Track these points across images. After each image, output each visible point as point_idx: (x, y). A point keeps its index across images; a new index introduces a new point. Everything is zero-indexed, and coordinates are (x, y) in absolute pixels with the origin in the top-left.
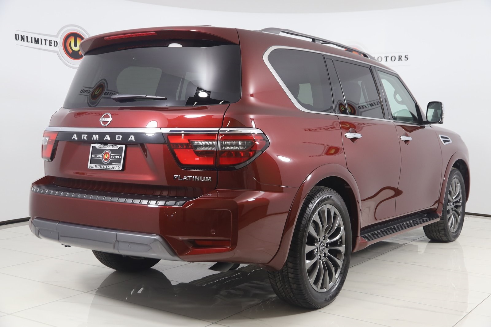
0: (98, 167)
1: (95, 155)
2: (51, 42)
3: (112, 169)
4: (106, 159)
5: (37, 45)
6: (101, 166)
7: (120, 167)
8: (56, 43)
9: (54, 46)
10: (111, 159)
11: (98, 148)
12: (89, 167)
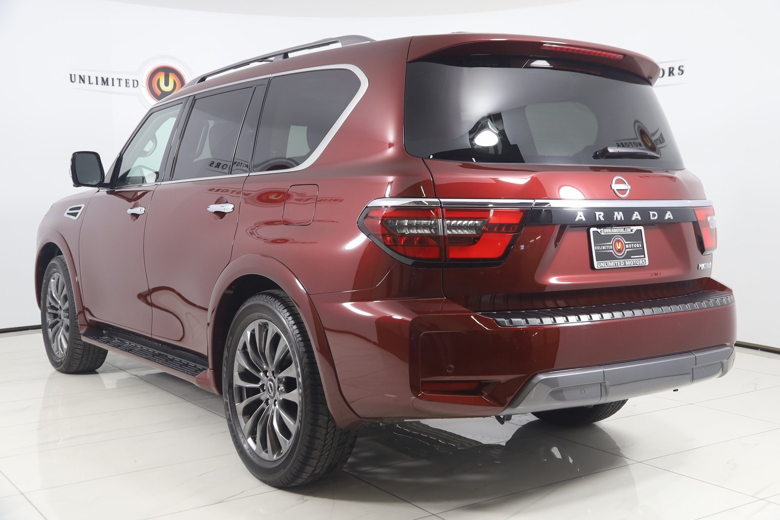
0: (611, 264)
1: (599, 246)
2: (128, 81)
3: (634, 264)
4: (619, 251)
5: (106, 86)
6: (616, 262)
7: (645, 261)
8: (136, 83)
9: (134, 86)
10: (627, 250)
11: (603, 234)
12: (596, 267)
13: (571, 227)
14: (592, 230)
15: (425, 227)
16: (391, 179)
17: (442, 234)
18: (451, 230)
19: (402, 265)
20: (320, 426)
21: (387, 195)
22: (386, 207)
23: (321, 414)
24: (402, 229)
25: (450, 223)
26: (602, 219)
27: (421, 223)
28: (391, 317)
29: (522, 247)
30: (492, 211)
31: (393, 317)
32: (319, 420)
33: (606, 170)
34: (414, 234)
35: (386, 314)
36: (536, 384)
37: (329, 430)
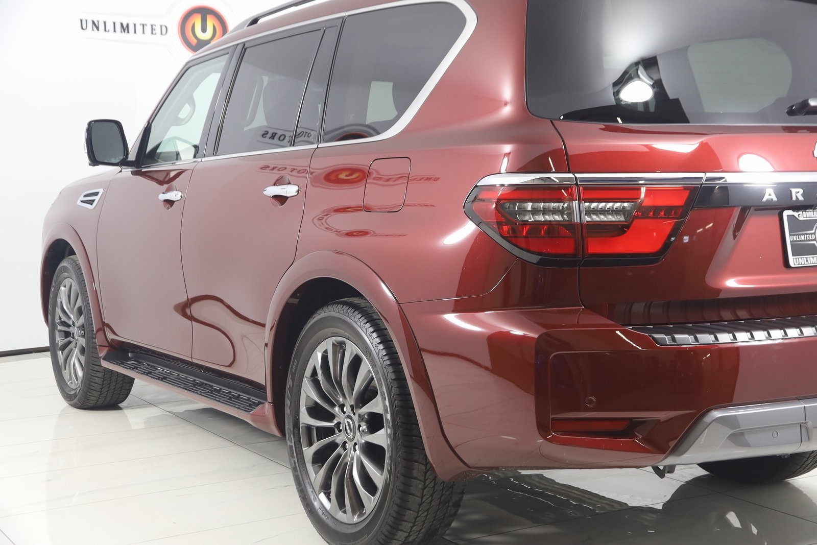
0: (813, 260)
1: (796, 235)
2: (154, 27)
5: (125, 35)
8: (164, 30)
9: (161, 34)
11: (801, 218)
12: (792, 264)
13: (756, 210)
14: (786, 213)
15: (554, 211)
16: (508, 148)
17: (579, 221)
18: (589, 216)
19: (524, 263)
20: (416, 478)
21: (503, 170)
22: (502, 185)
23: (417, 462)
24: (524, 215)
25: (589, 207)
26: (801, 198)
27: (549, 207)
28: (508, 333)
29: (686, 239)
30: (643, 190)
31: (511, 332)
32: (413, 469)
33: (805, 131)
34: (540, 221)
35: (502, 328)
36: (709, 425)
37: (427, 483)
